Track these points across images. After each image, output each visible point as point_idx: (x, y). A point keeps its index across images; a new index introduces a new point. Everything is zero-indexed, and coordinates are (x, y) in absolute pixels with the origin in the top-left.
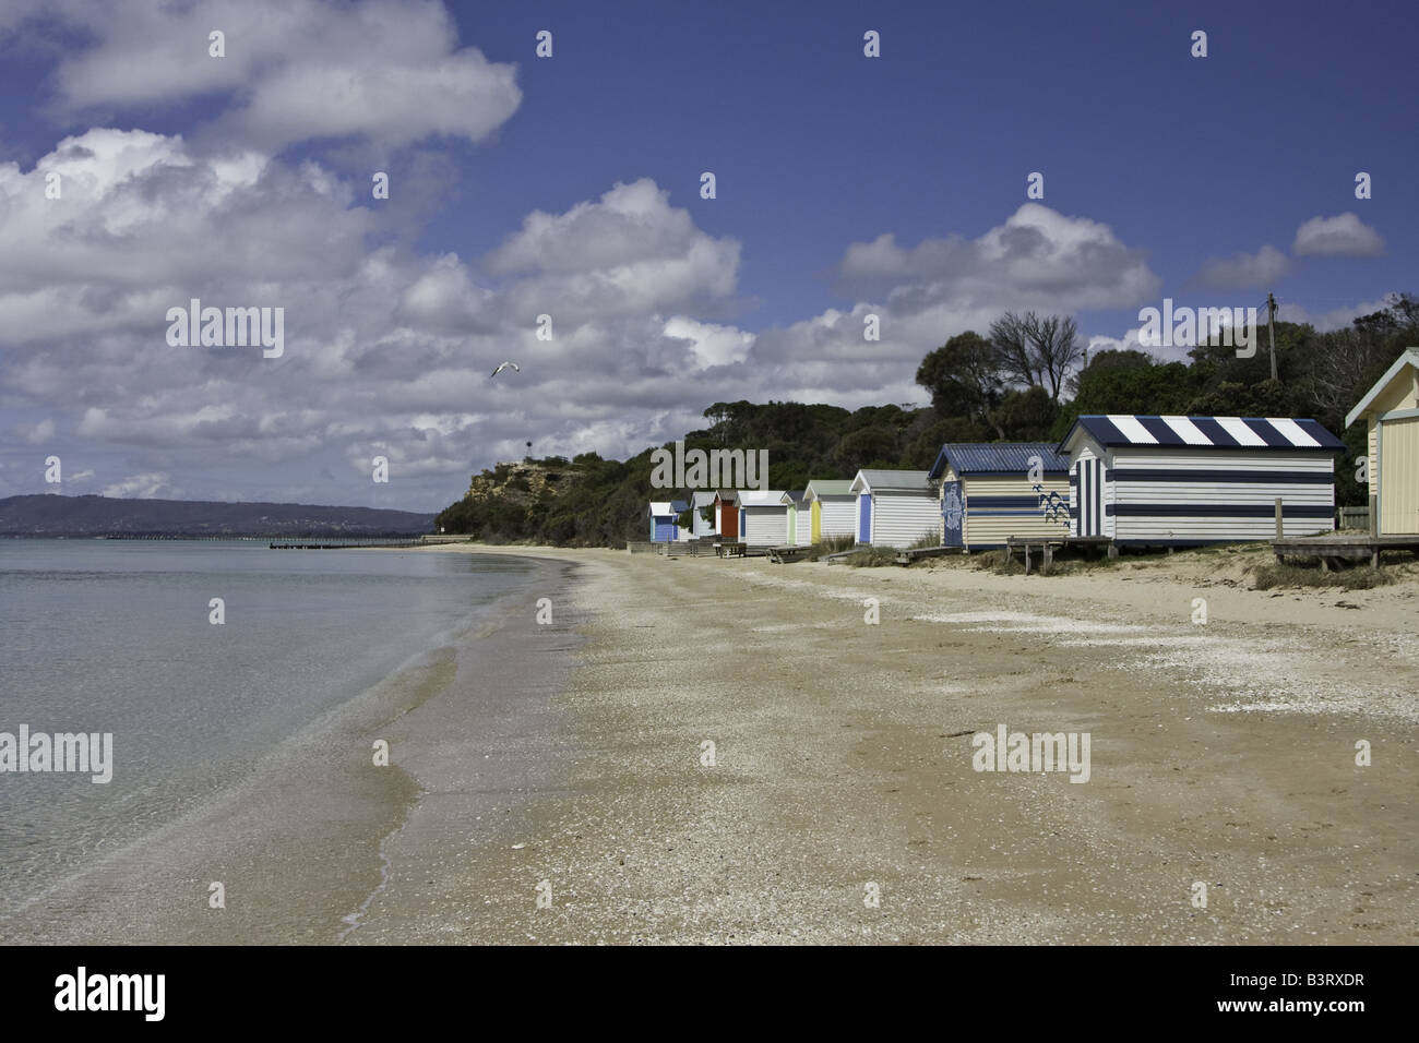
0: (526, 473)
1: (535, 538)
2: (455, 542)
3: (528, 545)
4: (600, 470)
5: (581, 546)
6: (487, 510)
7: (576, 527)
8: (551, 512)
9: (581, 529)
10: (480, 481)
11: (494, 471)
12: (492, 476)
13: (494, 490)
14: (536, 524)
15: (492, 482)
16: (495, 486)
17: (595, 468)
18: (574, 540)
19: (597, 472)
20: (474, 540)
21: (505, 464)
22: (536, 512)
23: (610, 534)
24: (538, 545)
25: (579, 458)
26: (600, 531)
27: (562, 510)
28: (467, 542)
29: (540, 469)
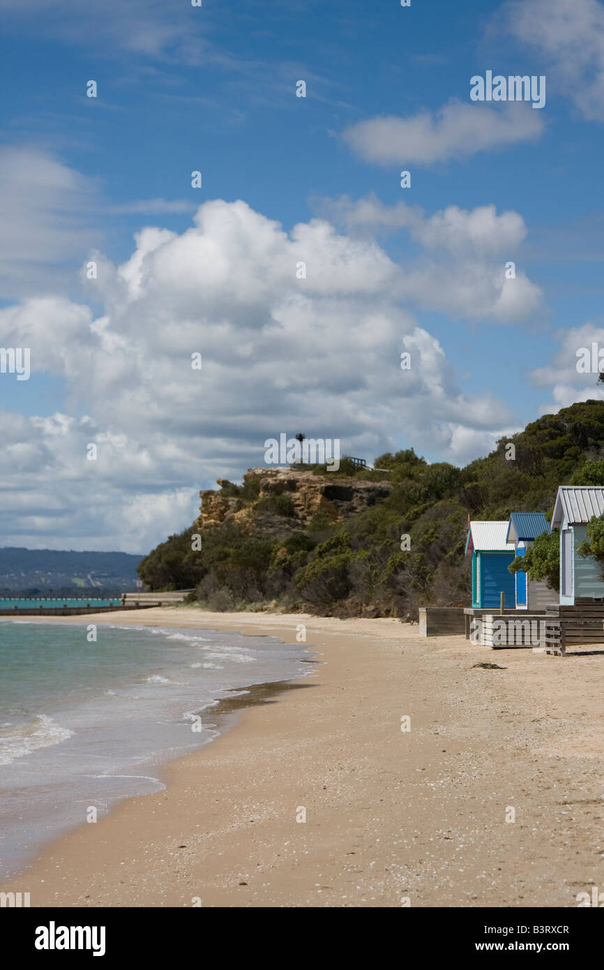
0: (292, 485)
1: (286, 598)
2: (160, 605)
3: (271, 611)
4: (418, 480)
5: (359, 614)
6: (219, 548)
7: (352, 577)
8: (317, 549)
9: (360, 581)
10: (215, 500)
11: (239, 483)
12: (236, 491)
13: (238, 515)
14: (288, 571)
15: (233, 501)
16: (239, 508)
17: (411, 477)
18: (347, 602)
19: (411, 482)
20: (190, 600)
21: (259, 471)
22: (291, 552)
23: (409, 590)
24: (287, 612)
25: (384, 461)
26: (391, 583)
27: (335, 546)
28: (177, 604)
29: (315, 478)
